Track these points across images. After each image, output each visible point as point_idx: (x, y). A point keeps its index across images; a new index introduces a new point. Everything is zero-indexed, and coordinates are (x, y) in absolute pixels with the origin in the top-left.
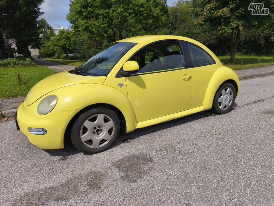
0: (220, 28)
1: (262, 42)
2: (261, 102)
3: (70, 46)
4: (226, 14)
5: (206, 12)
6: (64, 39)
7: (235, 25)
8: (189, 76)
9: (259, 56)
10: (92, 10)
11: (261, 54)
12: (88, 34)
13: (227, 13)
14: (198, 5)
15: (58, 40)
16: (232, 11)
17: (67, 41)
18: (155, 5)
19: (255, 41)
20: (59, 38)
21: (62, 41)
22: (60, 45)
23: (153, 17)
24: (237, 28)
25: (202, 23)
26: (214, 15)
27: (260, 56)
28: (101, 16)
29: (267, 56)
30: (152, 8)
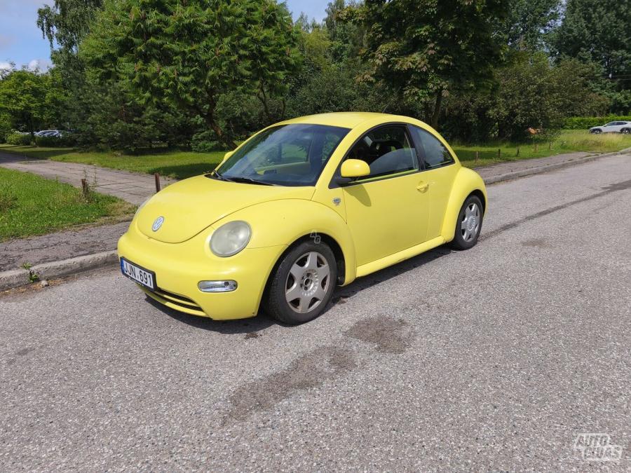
0: (408, 92)
1: (473, 119)
2: (514, 229)
3: (42, 113)
4: (420, 66)
5: (381, 59)
6: (26, 93)
7: (435, 88)
8: (426, 185)
9: (467, 146)
10: (159, 42)
11: (470, 142)
12: (147, 94)
13: (423, 63)
14: (338, 35)
15: (10, 96)
16: (432, 61)
17: (33, 98)
18: (289, 43)
19: (459, 117)
20: (11, 91)
21: (21, 100)
22: (14, 109)
23: (288, 65)
24: (439, 92)
25: (372, 79)
26: (397, 67)
27: (470, 146)
28: (179, 57)
29: (481, 146)
30: (284, 48)
